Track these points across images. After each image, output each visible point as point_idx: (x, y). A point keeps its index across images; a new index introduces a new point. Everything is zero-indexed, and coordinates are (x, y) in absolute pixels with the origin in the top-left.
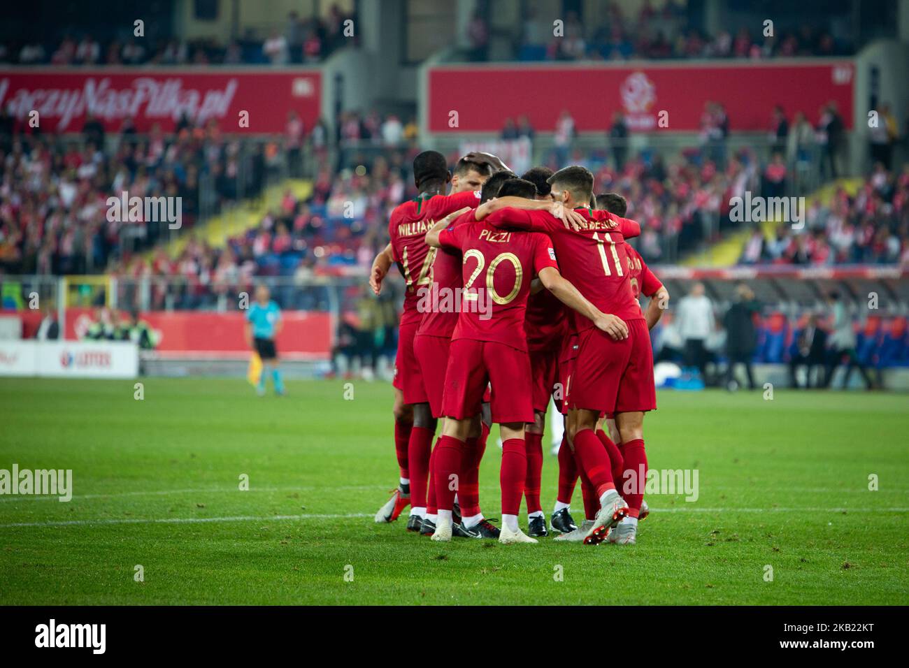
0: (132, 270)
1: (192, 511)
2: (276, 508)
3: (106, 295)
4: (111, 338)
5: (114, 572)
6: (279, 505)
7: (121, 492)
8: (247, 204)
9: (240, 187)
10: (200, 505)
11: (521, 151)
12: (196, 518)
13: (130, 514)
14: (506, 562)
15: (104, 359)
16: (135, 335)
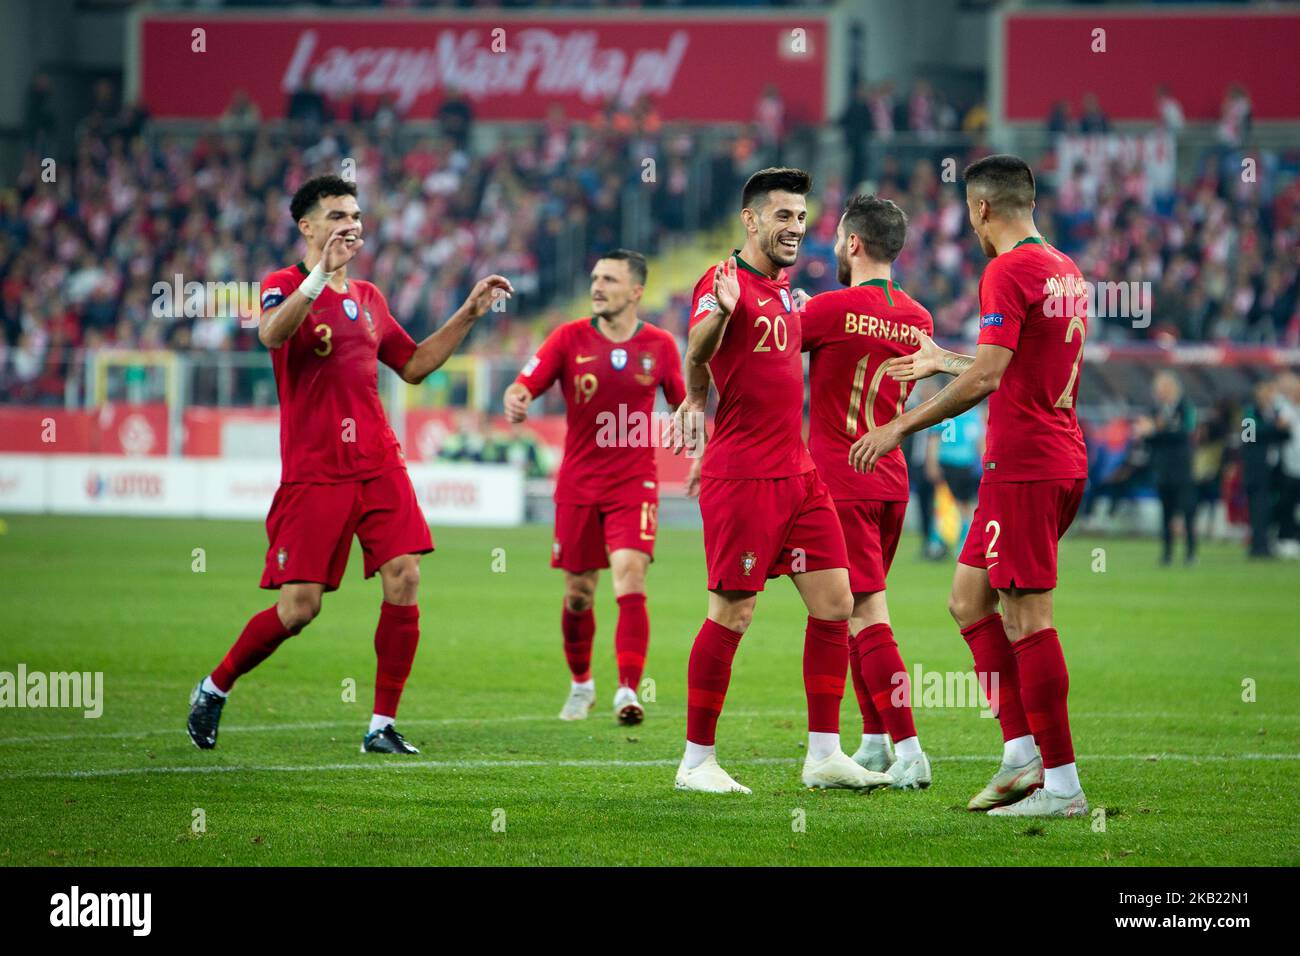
0: (513, 346)
1: (619, 749)
2: (757, 744)
3: (469, 389)
4: (478, 458)
5: (495, 848)
6: (760, 741)
7: (502, 715)
8: (700, 239)
9: (691, 210)
10: (632, 738)
11: (1160, 153)
12: (625, 759)
13: (517, 752)
14: (1142, 842)
15: (467, 495)
16: (517, 454)
